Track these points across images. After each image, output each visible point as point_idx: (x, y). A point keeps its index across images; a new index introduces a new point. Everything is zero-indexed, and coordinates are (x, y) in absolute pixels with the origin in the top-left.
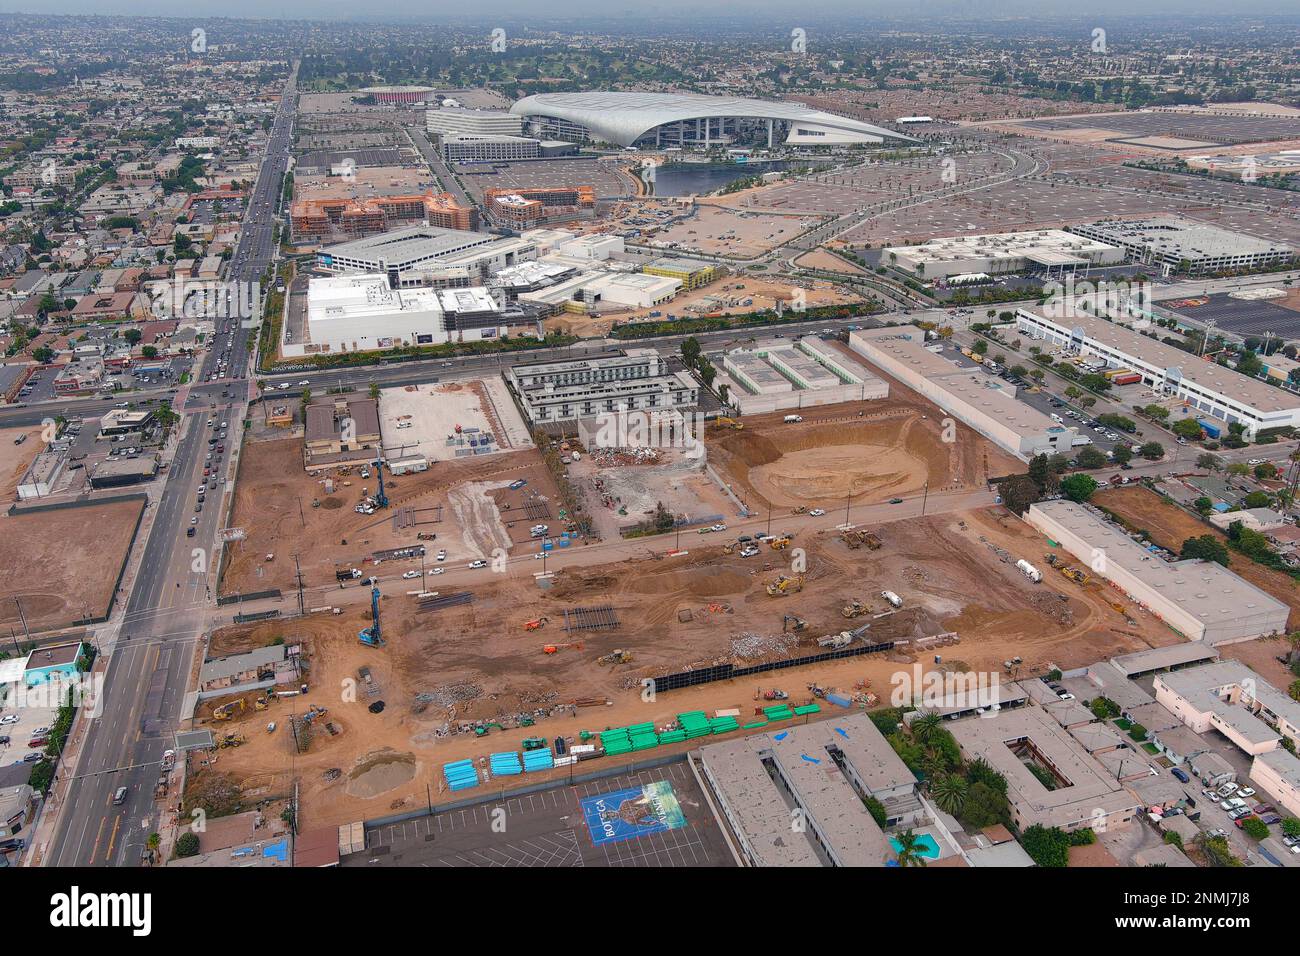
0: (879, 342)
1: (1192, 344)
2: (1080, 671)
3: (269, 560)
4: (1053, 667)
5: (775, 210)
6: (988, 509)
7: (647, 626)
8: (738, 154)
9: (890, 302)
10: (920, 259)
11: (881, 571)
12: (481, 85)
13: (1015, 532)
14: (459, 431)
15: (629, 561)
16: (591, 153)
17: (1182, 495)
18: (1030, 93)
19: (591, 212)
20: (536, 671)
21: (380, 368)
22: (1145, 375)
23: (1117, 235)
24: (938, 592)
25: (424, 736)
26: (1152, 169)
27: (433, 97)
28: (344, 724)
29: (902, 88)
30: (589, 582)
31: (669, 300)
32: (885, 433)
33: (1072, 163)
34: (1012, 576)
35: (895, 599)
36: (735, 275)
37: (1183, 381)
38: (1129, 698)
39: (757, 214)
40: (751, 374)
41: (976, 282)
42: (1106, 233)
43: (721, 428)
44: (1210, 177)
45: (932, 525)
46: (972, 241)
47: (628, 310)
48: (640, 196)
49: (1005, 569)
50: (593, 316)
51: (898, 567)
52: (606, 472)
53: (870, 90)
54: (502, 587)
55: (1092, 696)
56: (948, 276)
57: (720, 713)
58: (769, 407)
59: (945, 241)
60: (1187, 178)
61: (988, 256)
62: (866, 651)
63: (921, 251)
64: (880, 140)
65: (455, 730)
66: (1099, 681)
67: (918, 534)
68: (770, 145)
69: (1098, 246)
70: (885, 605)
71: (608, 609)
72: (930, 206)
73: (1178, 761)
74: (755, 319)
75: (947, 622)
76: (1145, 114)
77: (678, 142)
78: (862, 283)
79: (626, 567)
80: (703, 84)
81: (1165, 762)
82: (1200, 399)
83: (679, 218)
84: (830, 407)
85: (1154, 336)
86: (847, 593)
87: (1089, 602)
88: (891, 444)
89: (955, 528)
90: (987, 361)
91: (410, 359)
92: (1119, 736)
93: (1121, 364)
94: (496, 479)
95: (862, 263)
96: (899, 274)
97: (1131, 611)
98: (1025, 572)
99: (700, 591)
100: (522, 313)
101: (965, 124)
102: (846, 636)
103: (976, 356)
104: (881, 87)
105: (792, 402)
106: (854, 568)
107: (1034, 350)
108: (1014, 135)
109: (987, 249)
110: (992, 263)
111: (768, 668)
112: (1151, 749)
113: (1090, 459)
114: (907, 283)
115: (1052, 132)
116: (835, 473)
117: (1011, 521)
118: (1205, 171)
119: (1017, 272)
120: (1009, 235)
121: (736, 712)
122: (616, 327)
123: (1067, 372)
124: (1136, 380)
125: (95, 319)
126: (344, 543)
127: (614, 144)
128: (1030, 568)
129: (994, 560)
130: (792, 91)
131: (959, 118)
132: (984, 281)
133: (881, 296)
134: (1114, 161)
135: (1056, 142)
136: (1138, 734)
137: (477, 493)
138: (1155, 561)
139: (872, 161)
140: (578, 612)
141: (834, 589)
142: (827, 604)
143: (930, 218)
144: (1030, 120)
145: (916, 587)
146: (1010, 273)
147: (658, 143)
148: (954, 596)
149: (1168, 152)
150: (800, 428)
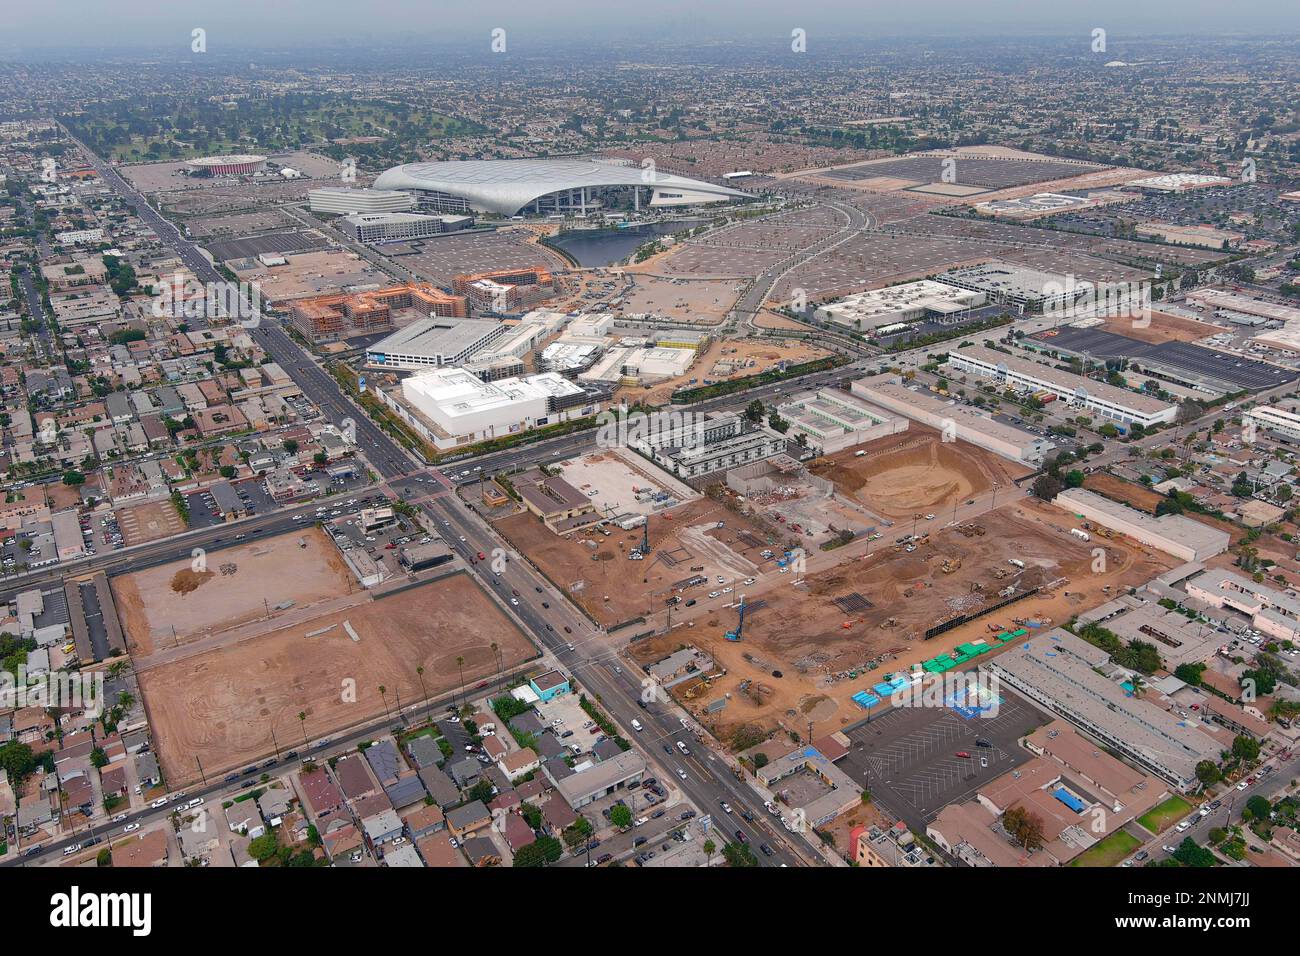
0: (875, 387)
1: (1073, 367)
2: (1143, 588)
3: (607, 600)
4: (1129, 588)
5: (696, 276)
6: (1027, 500)
7: (890, 603)
8: (615, 218)
9: (854, 355)
10: (852, 315)
11: (996, 548)
12: (297, 148)
13: (1052, 512)
14: (638, 492)
15: (841, 565)
16: (488, 225)
17: (1130, 476)
18: (812, 141)
19: (550, 290)
20: (849, 638)
21: (521, 449)
22: (1059, 395)
23: (972, 281)
24: (1037, 555)
25: (822, 684)
26: (952, 216)
27: (265, 167)
28: (769, 687)
29: (701, 138)
30: (830, 582)
31: (692, 368)
32: (922, 455)
33: (891, 213)
34: (1073, 540)
35: (1021, 563)
36: (719, 340)
37: (1089, 397)
38: (1177, 596)
39: (688, 281)
40: (810, 423)
41: (900, 330)
42: (964, 280)
43: (817, 466)
44: (999, 221)
45: (1003, 514)
46: (875, 295)
47: (669, 379)
48: (571, 268)
49: (1064, 535)
50: (648, 387)
51: (1004, 543)
52: (770, 508)
53: (673, 142)
54: (778, 593)
55: (1158, 600)
56: (877, 328)
57: (975, 643)
58: (839, 447)
59: (858, 298)
60: (982, 223)
61: (896, 308)
62: (1026, 595)
63: (847, 307)
64: (727, 198)
65: (837, 678)
66: (1156, 591)
67: (999, 522)
68: (637, 209)
69: (964, 294)
70: (1015, 569)
71: (856, 596)
72: (815, 263)
73: (1218, 624)
74: (769, 377)
75: (1056, 573)
76: (914, 160)
77: (554, 209)
78: (818, 339)
79: (843, 569)
80: (516, 139)
81: (1211, 626)
82: (1103, 408)
83: (628, 289)
84: (875, 441)
85: (1047, 364)
86: (988, 564)
87: (1122, 548)
88: (929, 463)
89: (1018, 515)
90: (953, 395)
91: (540, 439)
92: (1183, 618)
93: (1040, 388)
94: (702, 522)
95: (805, 321)
96: (842, 329)
97: (1148, 550)
98: (1077, 536)
99: (902, 576)
100: (599, 392)
101: (780, 176)
102: (1011, 589)
103: (942, 392)
104: (683, 138)
105: (851, 441)
106: (978, 549)
107: (979, 383)
108: (827, 187)
109: (889, 300)
110: (904, 314)
111: (980, 614)
112: (1200, 620)
113: (1063, 458)
114: (853, 336)
115: (856, 183)
116: (910, 488)
117: (1045, 505)
118: (993, 216)
119: (921, 319)
120: (897, 289)
121: (982, 641)
122: (675, 395)
123: (1010, 397)
124: (1053, 398)
125: (222, 433)
126: (645, 581)
127: (499, 213)
128: (1081, 533)
129: (1054, 532)
130: (607, 146)
131: (771, 170)
132: (905, 329)
133: (842, 350)
134: (922, 210)
135: (864, 192)
136: (1191, 614)
137: (697, 535)
138: (1148, 519)
139: (734, 220)
140: (841, 600)
141: (978, 563)
142: (981, 572)
143: (823, 275)
144: (828, 169)
145: (1023, 554)
146: (915, 320)
147: (538, 211)
148: (1048, 556)
149: (956, 199)
150: (870, 459)
